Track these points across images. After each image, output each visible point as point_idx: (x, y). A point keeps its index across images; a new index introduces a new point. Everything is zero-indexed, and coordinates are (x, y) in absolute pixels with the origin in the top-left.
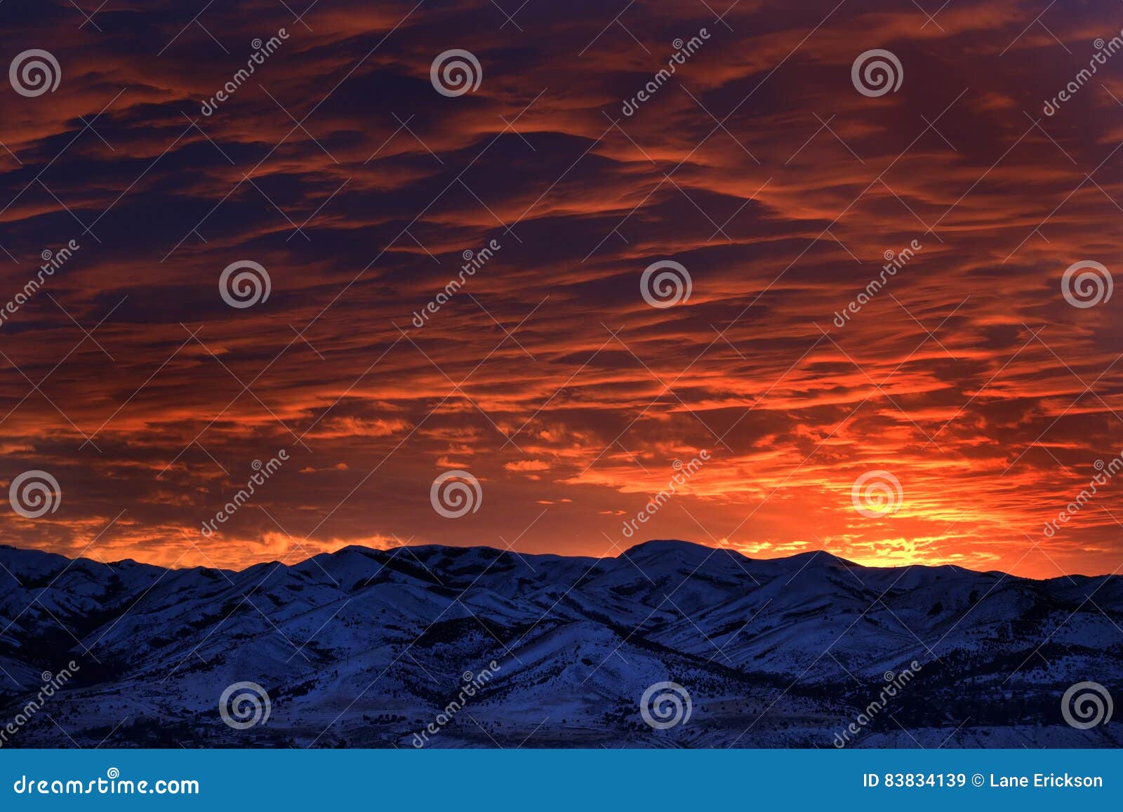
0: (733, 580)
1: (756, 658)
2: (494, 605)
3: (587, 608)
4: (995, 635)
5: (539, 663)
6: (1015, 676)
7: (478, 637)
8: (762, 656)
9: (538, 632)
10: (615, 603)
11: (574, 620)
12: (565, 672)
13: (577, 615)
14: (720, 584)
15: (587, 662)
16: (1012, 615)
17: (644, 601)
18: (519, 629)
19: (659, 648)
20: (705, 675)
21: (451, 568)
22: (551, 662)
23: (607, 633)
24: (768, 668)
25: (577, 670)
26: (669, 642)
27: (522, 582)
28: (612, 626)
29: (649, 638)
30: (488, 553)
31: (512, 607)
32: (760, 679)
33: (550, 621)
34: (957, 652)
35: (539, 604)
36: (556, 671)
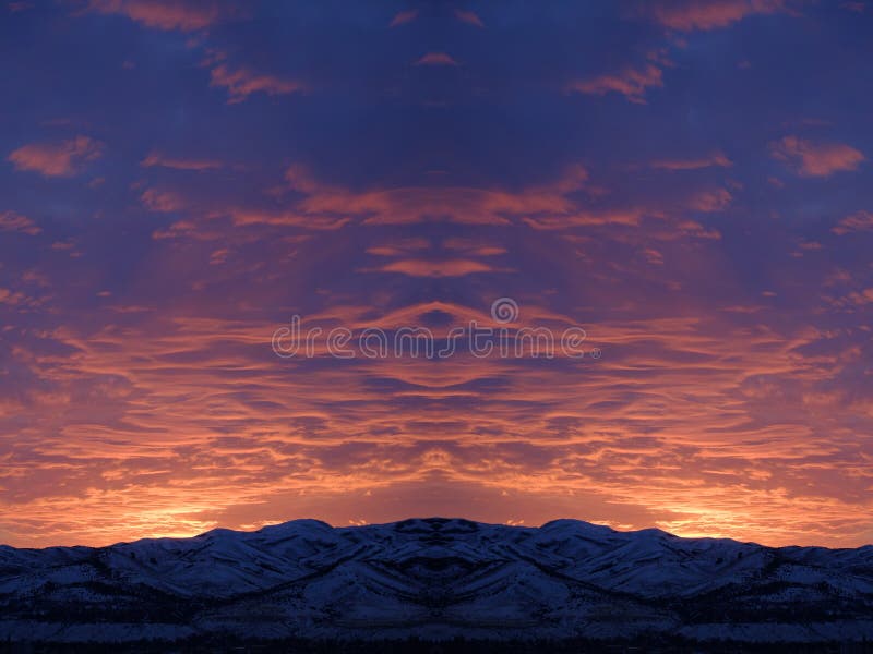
0: (607, 542)
1: (620, 584)
2: (466, 550)
3: (522, 554)
4: (751, 575)
5: (492, 584)
6: (763, 598)
7: (457, 568)
8: (623, 583)
9: (492, 566)
10: (538, 552)
11: (515, 561)
12: (508, 589)
13: (515, 558)
14: (598, 544)
15: (521, 583)
16: (761, 565)
17: (555, 551)
18: (482, 565)
19: (564, 577)
20: (590, 592)
21: (442, 529)
22: (500, 583)
23: (533, 568)
24: (626, 590)
25: (515, 588)
26: (569, 574)
27: (484, 538)
28: (536, 564)
29: (559, 571)
30: (462, 522)
31: (477, 552)
32: (622, 595)
33: (499, 560)
34: (731, 584)
35: (493, 551)
36: (503, 588)
